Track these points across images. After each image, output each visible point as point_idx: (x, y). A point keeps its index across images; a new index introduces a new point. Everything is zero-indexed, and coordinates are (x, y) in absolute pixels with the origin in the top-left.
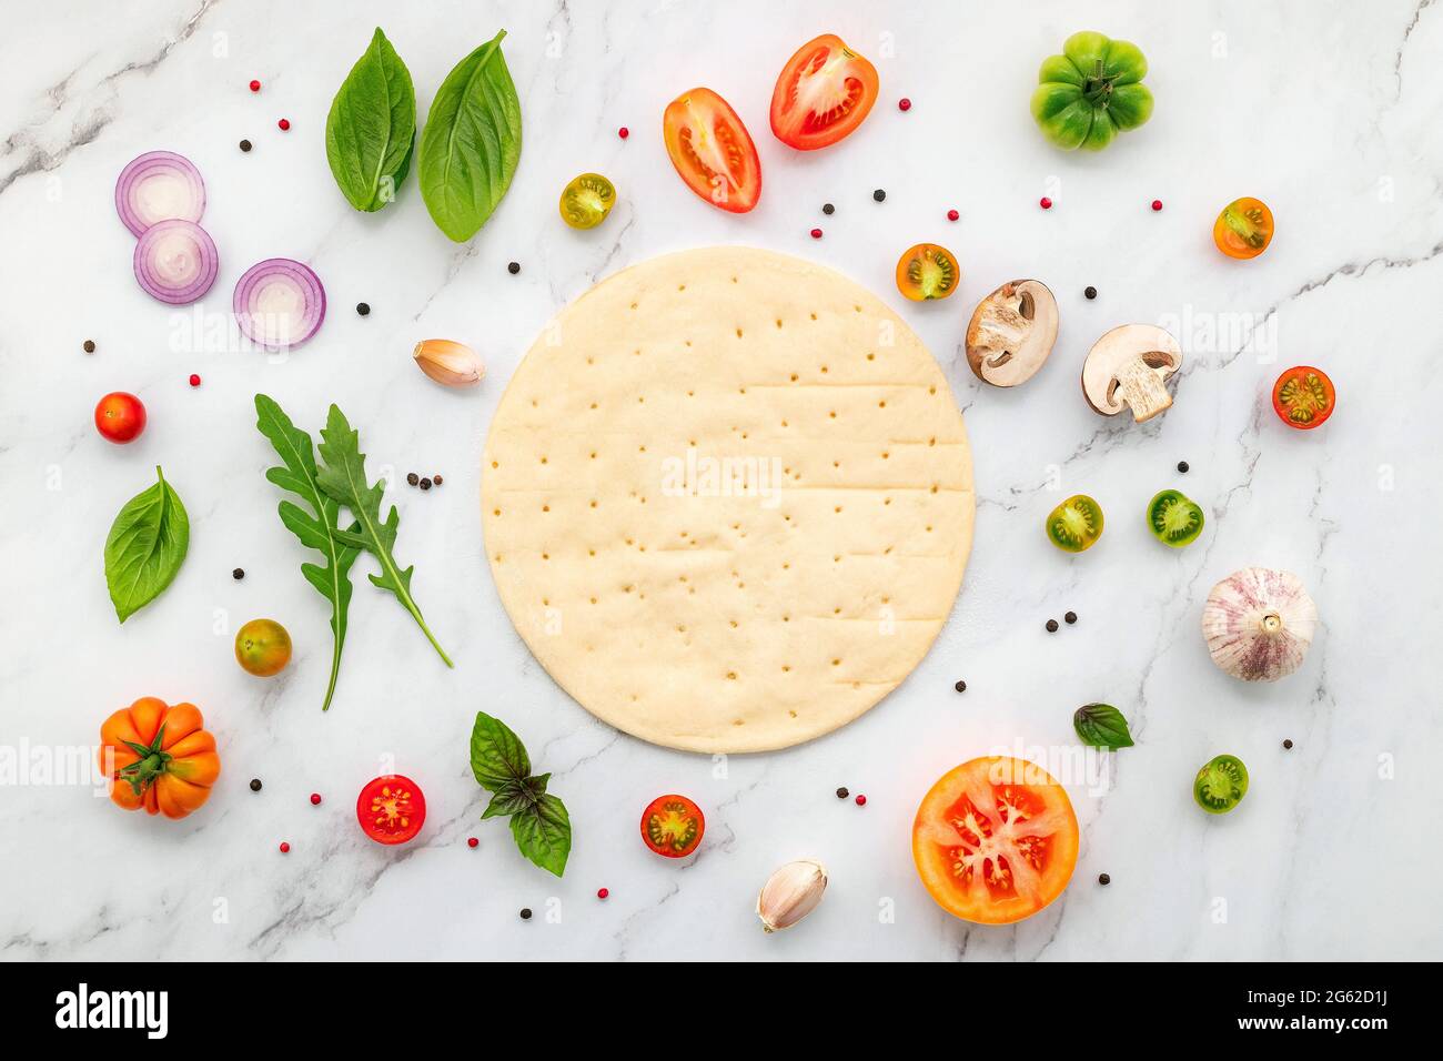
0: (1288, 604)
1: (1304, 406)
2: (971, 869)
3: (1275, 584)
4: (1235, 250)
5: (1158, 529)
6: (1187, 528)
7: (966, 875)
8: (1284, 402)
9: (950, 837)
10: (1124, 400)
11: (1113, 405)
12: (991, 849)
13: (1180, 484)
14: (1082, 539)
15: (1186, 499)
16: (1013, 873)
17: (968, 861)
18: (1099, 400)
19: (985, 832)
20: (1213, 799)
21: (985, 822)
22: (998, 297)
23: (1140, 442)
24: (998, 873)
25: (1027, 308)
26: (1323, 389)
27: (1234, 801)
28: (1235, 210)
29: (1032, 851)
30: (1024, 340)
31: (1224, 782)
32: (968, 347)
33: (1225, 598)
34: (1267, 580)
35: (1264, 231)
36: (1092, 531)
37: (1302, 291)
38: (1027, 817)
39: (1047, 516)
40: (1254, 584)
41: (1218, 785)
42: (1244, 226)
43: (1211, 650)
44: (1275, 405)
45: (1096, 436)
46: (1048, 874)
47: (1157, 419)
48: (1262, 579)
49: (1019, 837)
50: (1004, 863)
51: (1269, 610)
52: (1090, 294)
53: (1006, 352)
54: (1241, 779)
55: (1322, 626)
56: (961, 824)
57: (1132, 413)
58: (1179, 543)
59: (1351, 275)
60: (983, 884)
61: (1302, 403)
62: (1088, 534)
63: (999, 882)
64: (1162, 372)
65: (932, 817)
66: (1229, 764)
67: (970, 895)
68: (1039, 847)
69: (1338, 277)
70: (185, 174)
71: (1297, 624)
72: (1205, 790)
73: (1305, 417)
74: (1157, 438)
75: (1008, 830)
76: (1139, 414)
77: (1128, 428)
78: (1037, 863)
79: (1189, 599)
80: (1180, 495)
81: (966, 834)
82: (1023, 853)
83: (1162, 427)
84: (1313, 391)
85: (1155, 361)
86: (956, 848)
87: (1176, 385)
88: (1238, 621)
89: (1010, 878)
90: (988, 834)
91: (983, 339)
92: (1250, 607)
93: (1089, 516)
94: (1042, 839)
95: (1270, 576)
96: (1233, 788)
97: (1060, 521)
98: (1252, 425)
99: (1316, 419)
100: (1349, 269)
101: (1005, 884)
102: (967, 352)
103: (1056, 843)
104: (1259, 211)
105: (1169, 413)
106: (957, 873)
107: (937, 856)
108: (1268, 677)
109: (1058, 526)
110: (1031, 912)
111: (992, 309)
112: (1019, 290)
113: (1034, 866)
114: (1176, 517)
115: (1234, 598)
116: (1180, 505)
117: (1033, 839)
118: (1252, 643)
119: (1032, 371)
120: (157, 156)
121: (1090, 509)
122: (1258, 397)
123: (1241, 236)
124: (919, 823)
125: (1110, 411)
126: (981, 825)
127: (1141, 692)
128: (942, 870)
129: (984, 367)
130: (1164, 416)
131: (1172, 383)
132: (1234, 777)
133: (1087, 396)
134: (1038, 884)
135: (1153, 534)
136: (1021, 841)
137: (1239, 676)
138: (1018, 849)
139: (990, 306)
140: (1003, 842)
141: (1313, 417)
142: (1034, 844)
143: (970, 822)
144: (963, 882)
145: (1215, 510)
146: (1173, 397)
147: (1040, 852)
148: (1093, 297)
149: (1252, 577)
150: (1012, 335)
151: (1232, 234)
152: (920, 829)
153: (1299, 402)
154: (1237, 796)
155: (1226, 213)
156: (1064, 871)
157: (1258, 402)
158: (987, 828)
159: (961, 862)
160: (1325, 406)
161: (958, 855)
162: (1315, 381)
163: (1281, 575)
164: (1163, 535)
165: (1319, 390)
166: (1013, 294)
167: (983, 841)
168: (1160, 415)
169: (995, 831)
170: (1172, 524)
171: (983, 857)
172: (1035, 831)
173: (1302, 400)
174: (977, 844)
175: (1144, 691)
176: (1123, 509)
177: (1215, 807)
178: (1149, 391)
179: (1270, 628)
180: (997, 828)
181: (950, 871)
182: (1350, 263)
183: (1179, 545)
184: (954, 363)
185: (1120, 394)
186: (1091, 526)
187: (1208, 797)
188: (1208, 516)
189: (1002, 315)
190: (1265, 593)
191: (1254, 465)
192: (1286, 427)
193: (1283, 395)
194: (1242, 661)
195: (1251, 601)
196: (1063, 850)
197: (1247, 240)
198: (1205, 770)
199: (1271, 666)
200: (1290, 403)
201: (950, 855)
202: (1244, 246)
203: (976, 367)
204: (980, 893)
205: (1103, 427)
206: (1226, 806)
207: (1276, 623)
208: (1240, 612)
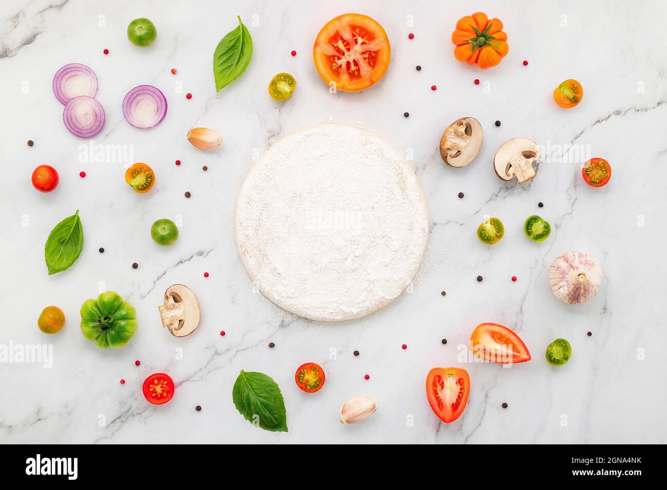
0: (589, 269)
1: (597, 176)
2: (341, 66)
3: (583, 259)
4: (565, 104)
5: (529, 233)
6: (542, 233)
7: (338, 69)
8: (588, 175)
9: (331, 51)
10: (514, 174)
11: (508, 175)
12: (349, 57)
13: (539, 212)
14: (493, 238)
15: (542, 220)
16: (360, 67)
17: (339, 62)
18: (502, 173)
19: (347, 49)
20: (555, 359)
21: (347, 44)
22: (455, 126)
23: (521, 193)
24: (353, 68)
25: (468, 131)
26: (606, 168)
27: (565, 361)
28: (565, 85)
29: (369, 58)
30: (468, 146)
31: (560, 351)
32: (441, 149)
33: (560, 265)
34: (579, 257)
35: (578, 96)
36: (498, 234)
37: (596, 123)
38: (366, 42)
39: (478, 227)
40: (573, 259)
41: (557, 353)
42: (568, 93)
43: (553, 290)
44: (584, 176)
45: (500, 190)
46: (377, 68)
47: (529, 182)
48: (577, 256)
49: (363, 51)
50: (356, 63)
51: (580, 271)
52: (498, 124)
53: (459, 151)
54: (568, 350)
55: (606, 279)
56: (336, 45)
57: (517, 180)
58: (539, 240)
59: (619, 116)
60: (346, 73)
61: (597, 174)
62: (497, 236)
63: (354, 72)
64: (531, 160)
65: (322, 42)
66: (562, 343)
67: (340, 78)
68: (372, 56)
69: (613, 116)
70: (88, 75)
71: (594, 278)
72: (551, 355)
73: (598, 181)
74: (529, 191)
75: (358, 48)
76: (520, 180)
77: (515, 186)
78: (371, 64)
79: (543, 265)
80: (539, 217)
81: (338, 50)
82: (365, 59)
83: (531, 186)
84: (601, 170)
85: (528, 155)
86: (334, 56)
87: (537, 166)
88: (566, 276)
89: (358, 70)
90: (349, 50)
91: (448, 145)
92: (571, 270)
93: (497, 227)
94: (373, 52)
95: (581, 255)
96: (564, 355)
97: (483, 230)
98: (573, 185)
99: (603, 182)
100: (618, 113)
101: (356, 73)
102: (440, 151)
103: (380, 53)
104: (576, 86)
105: (534, 179)
106: (334, 68)
107: (325, 60)
108: (580, 303)
109: (482, 232)
110: (368, 86)
111: (452, 131)
112: (464, 122)
113: (370, 64)
114: (538, 228)
115: (564, 265)
116: (540, 222)
117: (370, 52)
118: (573, 287)
119: (470, 160)
120: (75, 66)
121: (497, 224)
122: (576, 172)
123: (568, 98)
124: (316, 45)
125: (507, 178)
126: (345, 46)
127: (521, 309)
128: (327, 67)
129: (449, 158)
130: (532, 181)
131: (536, 165)
132: (564, 349)
133: (496, 171)
134: (371, 73)
135: (527, 236)
136: (363, 53)
137: (567, 302)
138: (362, 57)
139: (451, 130)
140: (355, 53)
141: (601, 182)
142: (370, 54)
143: (340, 44)
144: (337, 72)
145: (556, 225)
146: (536, 172)
147: (373, 58)
148: (499, 125)
149: (572, 255)
150: (461, 143)
151: (564, 97)
152: (317, 47)
153: (595, 174)
154: (566, 358)
155: (560, 87)
156: (384, 67)
157: (576, 175)
158: (348, 47)
159: (336, 63)
160: (606, 177)
161: (334, 60)
162: (602, 165)
163: (586, 255)
164: (532, 236)
165: (604, 169)
166: (462, 124)
167: (346, 53)
168: (530, 180)
169: (352, 48)
170: (536, 231)
171: (346, 61)
172: (370, 48)
173: (596, 174)
174: (343, 54)
175: (523, 309)
176: (513, 224)
177: (556, 363)
178: (525, 169)
179: (581, 280)
180: (353, 47)
181: (331, 67)
182: (619, 110)
183: (539, 241)
184: (434, 156)
185: (511, 171)
186: (498, 232)
187: (552, 358)
188: (552, 228)
189: (457, 134)
190: (578, 263)
191: (574, 203)
192: (589, 186)
193: (587, 171)
194: (568, 295)
195: (572, 266)
196: (383, 57)
197: (570, 100)
198: (551, 346)
199: (582, 297)
200: (590, 175)
201: (331, 59)
202: (569, 102)
203: (445, 158)
204: (345, 77)
205: (504, 186)
206: (561, 363)
207: (584, 277)
208: (567, 272)
